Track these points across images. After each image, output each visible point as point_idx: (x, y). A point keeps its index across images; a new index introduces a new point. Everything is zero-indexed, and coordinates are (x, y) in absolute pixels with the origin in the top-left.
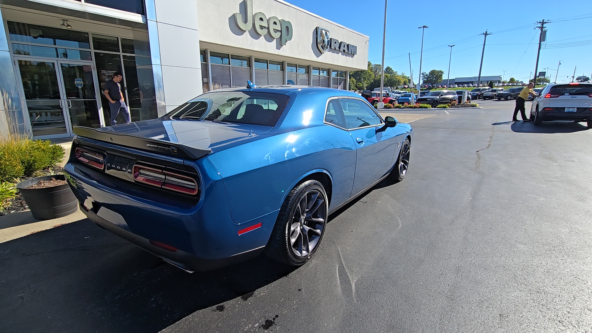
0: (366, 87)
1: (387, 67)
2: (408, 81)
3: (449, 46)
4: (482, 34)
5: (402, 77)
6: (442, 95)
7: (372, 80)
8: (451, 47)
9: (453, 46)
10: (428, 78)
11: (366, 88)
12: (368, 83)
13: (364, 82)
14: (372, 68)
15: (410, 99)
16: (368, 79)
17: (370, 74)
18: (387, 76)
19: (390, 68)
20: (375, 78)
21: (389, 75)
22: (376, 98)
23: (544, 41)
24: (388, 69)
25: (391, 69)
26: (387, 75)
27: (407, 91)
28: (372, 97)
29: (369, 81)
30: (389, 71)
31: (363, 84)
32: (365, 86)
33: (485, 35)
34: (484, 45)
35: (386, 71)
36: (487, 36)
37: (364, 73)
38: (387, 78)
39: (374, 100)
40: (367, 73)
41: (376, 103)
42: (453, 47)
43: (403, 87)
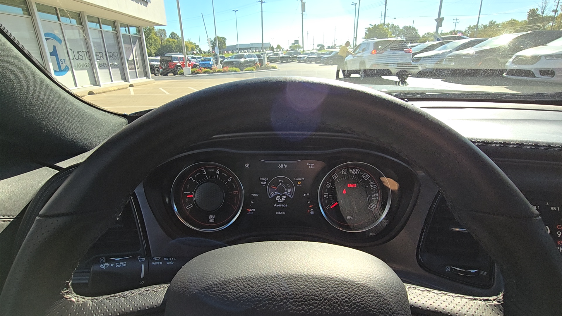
0: (154, 53)
1: (171, 32)
2: (196, 47)
3: (234, 11)
4: (259, 1)
5: (188, 43)
6: (245, 58)
7: (159, 46)
8: (235, 12)
9: (237, 10)
10: (214, 44)
11: (154, 55)
12: (156, 48)
13: (151, 48)
14: (156, 32)
15: (211, 63)
16: (155, 45)
17: (155, 39)
18: (174, 42)
19: (175, 33)
20: (162, 43)
21: (176, 40)
22: (177, 63)
23: (305, 11)
24: (173, 34)
25: (177, 35)
26: (174, 40)
27: (201, 56)
28: (174, 62)
29: (156, 47)
30: (175, 36)
31: (150, 50)
32: (152, 52)
33: (261, 2)
34: (262, 12)
35: (172, 36)
36: (263, 4)
37: (149, 38)
38: (174, 44)
39: (176, 65)
40: (152, 38)
41: (179, 69)
42: (237, 12)
43: (192, 53)
